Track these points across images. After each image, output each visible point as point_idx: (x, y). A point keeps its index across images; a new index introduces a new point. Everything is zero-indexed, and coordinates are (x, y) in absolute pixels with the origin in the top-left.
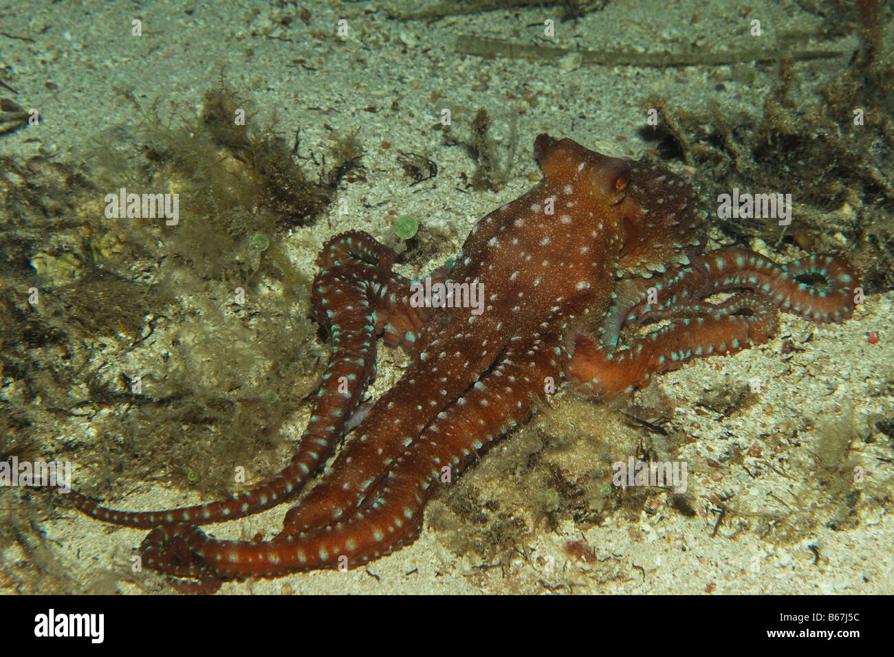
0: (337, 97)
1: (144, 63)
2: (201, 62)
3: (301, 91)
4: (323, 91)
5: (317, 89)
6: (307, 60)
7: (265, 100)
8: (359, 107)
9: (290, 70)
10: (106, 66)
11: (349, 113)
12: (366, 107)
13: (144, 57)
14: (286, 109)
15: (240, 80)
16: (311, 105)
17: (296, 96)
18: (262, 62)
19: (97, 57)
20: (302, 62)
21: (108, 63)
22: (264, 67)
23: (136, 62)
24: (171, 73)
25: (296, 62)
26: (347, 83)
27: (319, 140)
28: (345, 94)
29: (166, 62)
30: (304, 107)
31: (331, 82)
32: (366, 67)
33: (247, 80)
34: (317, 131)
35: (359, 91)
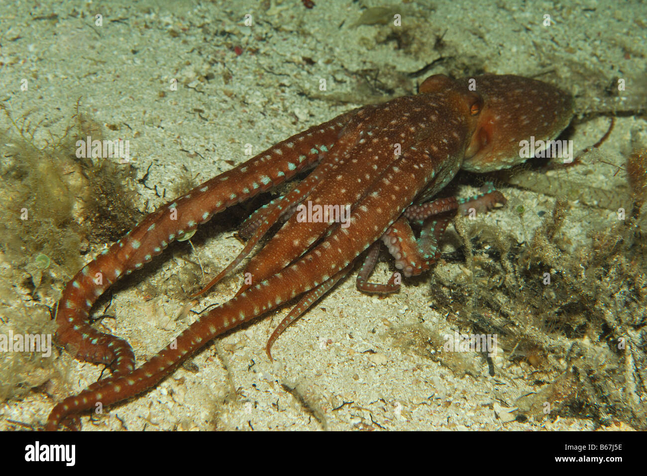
0: (209, 146)
1: (77, 83)
2: (120, 93)
3: (185, 134)
4: (202, 139)
5: (199, 136)
6: (206, 111)
7: (151, 134)
8: (223, 158)
9: (188, 115)
10: (47, 79)
11: (212, 161)
12: (229, 159)
13: (79, 78)
14: (164, 146)
15: (142, 114)
16: (185, 148)
17: (179, 137)
18: (169, 104)
19: (45, 70)
20: (201, 111)
21: (50, 77)
22: (169, 109)
23: (72, 80)
24: (91, 96)
25: (196, 110)
26: (226, 137)
27: (173, 177)
28: (218, 146)
29: (94, 86)
30: (179, 147)
31: (213, 133)
32: (252, 128)
33: (147, 115)
34: (176, 169)
35: (233, 146)
